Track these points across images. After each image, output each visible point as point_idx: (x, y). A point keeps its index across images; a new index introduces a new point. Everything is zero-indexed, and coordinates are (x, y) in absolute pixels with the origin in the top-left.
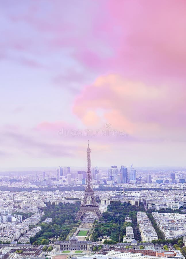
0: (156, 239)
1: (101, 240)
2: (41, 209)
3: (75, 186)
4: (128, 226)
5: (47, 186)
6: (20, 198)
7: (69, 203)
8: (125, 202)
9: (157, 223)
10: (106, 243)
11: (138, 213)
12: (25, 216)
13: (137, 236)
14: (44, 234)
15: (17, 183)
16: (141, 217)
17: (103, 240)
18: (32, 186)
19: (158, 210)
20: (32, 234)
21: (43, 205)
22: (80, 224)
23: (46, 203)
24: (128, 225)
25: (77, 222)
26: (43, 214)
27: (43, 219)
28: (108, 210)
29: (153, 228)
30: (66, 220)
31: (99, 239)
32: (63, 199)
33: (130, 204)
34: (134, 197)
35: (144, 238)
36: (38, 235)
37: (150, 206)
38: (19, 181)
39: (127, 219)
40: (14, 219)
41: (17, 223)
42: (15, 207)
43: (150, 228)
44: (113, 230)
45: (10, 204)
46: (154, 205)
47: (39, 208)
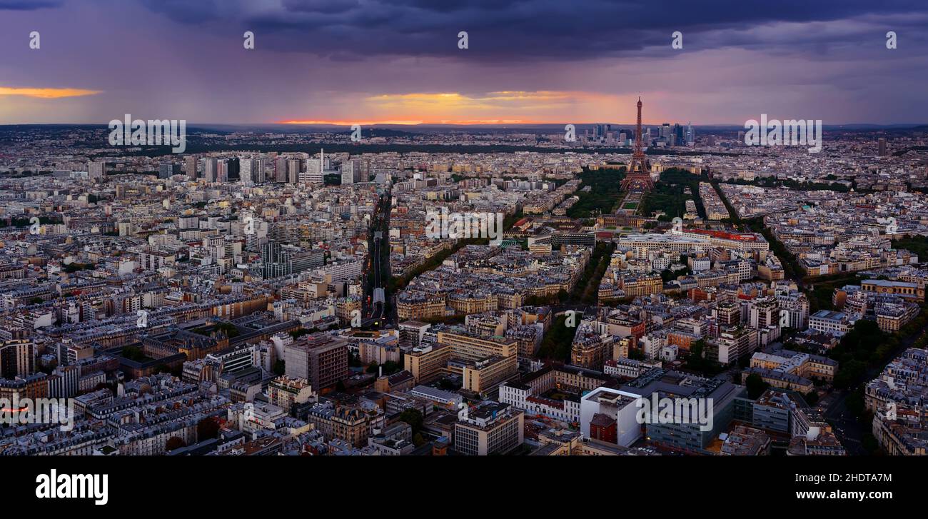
0: (727, 216)
1: (655, 215)
2: (577, 176)
3: (617, 148)
4: (688, 199)
5: (582, 148)
6: (551, 161)
7: (611, 169)
8: (683, 169)
9: (727, 196)
10: (661, 218)
11: (701, 183)
12: (560, 183)
13: (701, 212)
14: (584, 205)
15: (546, 143)
16: (705, 187)
17: (657, 216)
18: (563, 147)
19: (727, 180)
20: (568, 204)
21: (580, 170)
22: (626, 195)
23: (583, 168)
24: (688, 197)
25: (622, 192)
26: (580, 181)
27: (580, 187)
28: (661, 178)
29: (722, 203)
30: (609, 190)
31: (652, 213)
32: (605, 164)
33: (689, 172)
34: (694, 163)
35: (713, 216)
36: (576, 205)
37: (716, 176)
38: (548, 140)
39: (686, 190)
40: (545, 186)
41: (549, 191)
42: (545, 172)
43: (718, 203)
44: (669, 204)
45: (539, 168)
46: (720, 173)
47: (574, 173)
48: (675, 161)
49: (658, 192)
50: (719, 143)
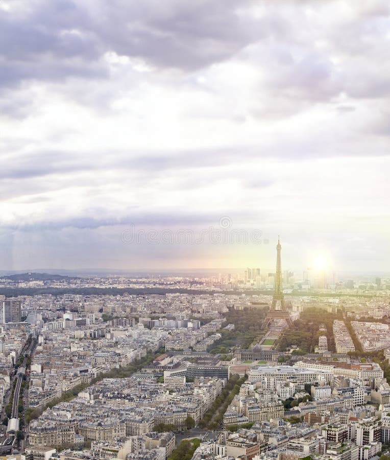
0: (353, 350)
1: (289, 350)
2: (223, 315)
3: (264, 290)
4: (322, 335)
5: (232, 290)
6: (199, 301)
7: (255, 309)
8: (321, 309)
9: (356, 332)
10: (294, 353)
11: (335, 321)
12: (204, 322)
13: (331, 347)
14: (224, 342)
15: (198, 286)
16: (338, 325)
17: (292, 350)
18: (215, 289)
19: (359, 318)
20: (210, 341)
21: (225, 310)
22: (266, 332)
23: (229, 308)
24: (322, 334)
25: (263, 330)
26: (225, 320)
27: (224, 325)
28: (301, 318)
29: (350, 338)
30: (250, 328)
31: (287, 349)
32: (249, 304)
33: (326, 311)
34: (331, 303)
35: (339, 349)
36: (217, 343)
37: (349, 314)
38: (201, 283)
39: (321, 328)
40: (190, 325)
41: (193, 329)
42: (192, 312)
43: (347, 338)
44: (304, 339)
45: (187, 308)
46: (354, 312)
47: (220, 313)
48: (314, 302)
49: (297, 330)
50: (358, 287)
